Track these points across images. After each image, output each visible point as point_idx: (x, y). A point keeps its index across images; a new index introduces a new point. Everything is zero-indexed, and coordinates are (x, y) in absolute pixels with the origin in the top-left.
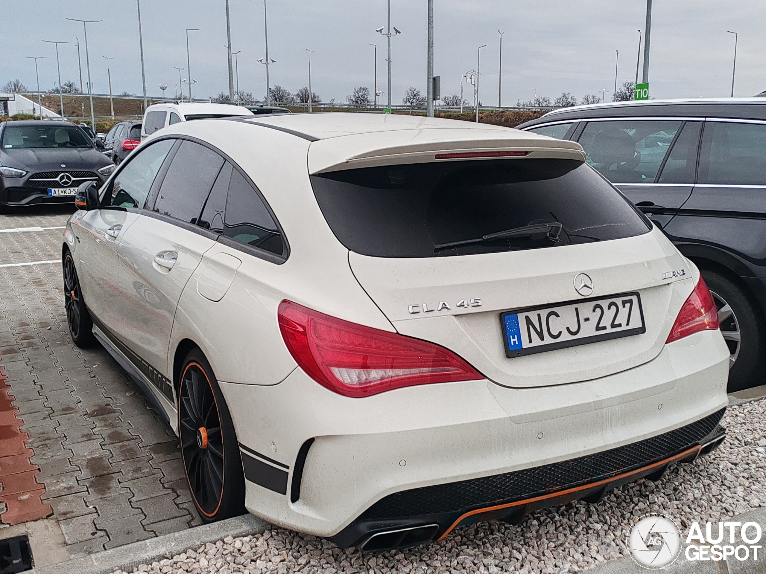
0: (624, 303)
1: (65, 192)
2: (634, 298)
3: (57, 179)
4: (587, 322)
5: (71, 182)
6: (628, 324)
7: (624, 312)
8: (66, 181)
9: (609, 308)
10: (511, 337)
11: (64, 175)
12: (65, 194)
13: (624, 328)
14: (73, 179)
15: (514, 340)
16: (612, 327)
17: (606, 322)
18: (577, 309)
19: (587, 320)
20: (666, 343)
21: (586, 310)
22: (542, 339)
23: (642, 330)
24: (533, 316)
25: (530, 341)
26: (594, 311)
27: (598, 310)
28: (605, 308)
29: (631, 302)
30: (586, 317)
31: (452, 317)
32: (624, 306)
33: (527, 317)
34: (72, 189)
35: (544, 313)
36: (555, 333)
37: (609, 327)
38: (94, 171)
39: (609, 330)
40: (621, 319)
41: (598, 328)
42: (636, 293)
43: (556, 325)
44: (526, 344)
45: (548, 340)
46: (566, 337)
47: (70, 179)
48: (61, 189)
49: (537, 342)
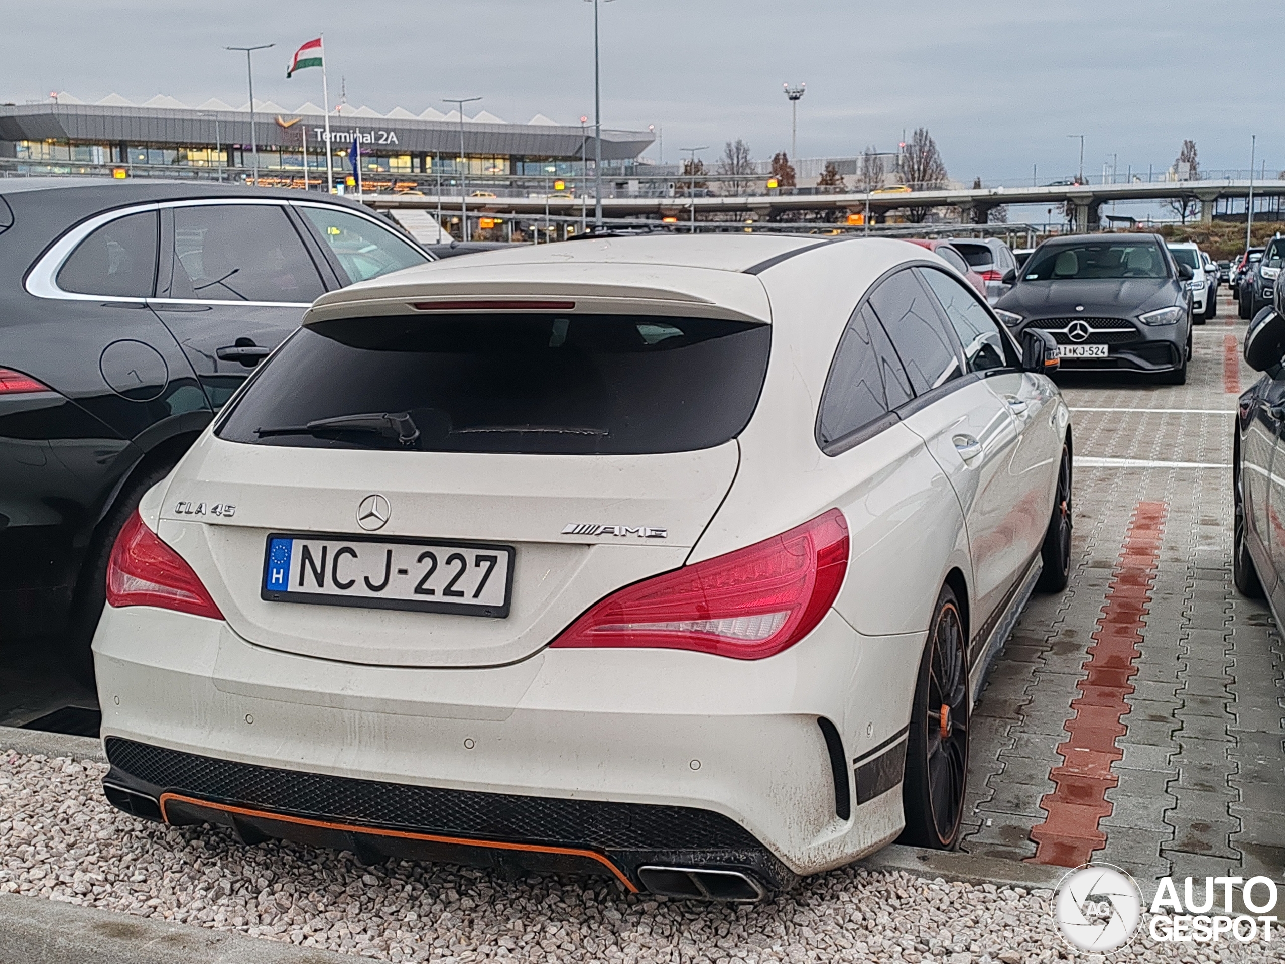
0: (479, 560)
1: (1074, 351)
3: (1066, 330)
4: (403, 576)
5: (1086, 336)
6: (476, 596)
8: (1078, 334)
9: (448, 562)
10: (275, 571)
11: (1076, 325)
12: (1075, 356)
13: (468, 599)
14: (1091, 330)
15: (278, 576)
16: (444, 594)
17: (437, 583)
18: (389, 553)
19: (403, 572)
21: (405, 556)
22: (321, 585)
23: (502, 612)
24: (315, 548)
25: (301, 584)
26: (420, 560)
28: (441, 561)
29: (493, 560)
30: (403, 567)
31: (204, 525)
32: (477, 565)
33: (305, 548)
34: (1087, 347)
35: (334, 547)
36: (343, 581)
37: (439, 592)
39: (438, 597)
40: (468, 584)
41: (419, 590)
43: (348, 569)
44: (293, 586)
45: (330, 588)
46: (360, 590)
47: (1085, 331)
48: (1069, 347)
49: (311, 586)
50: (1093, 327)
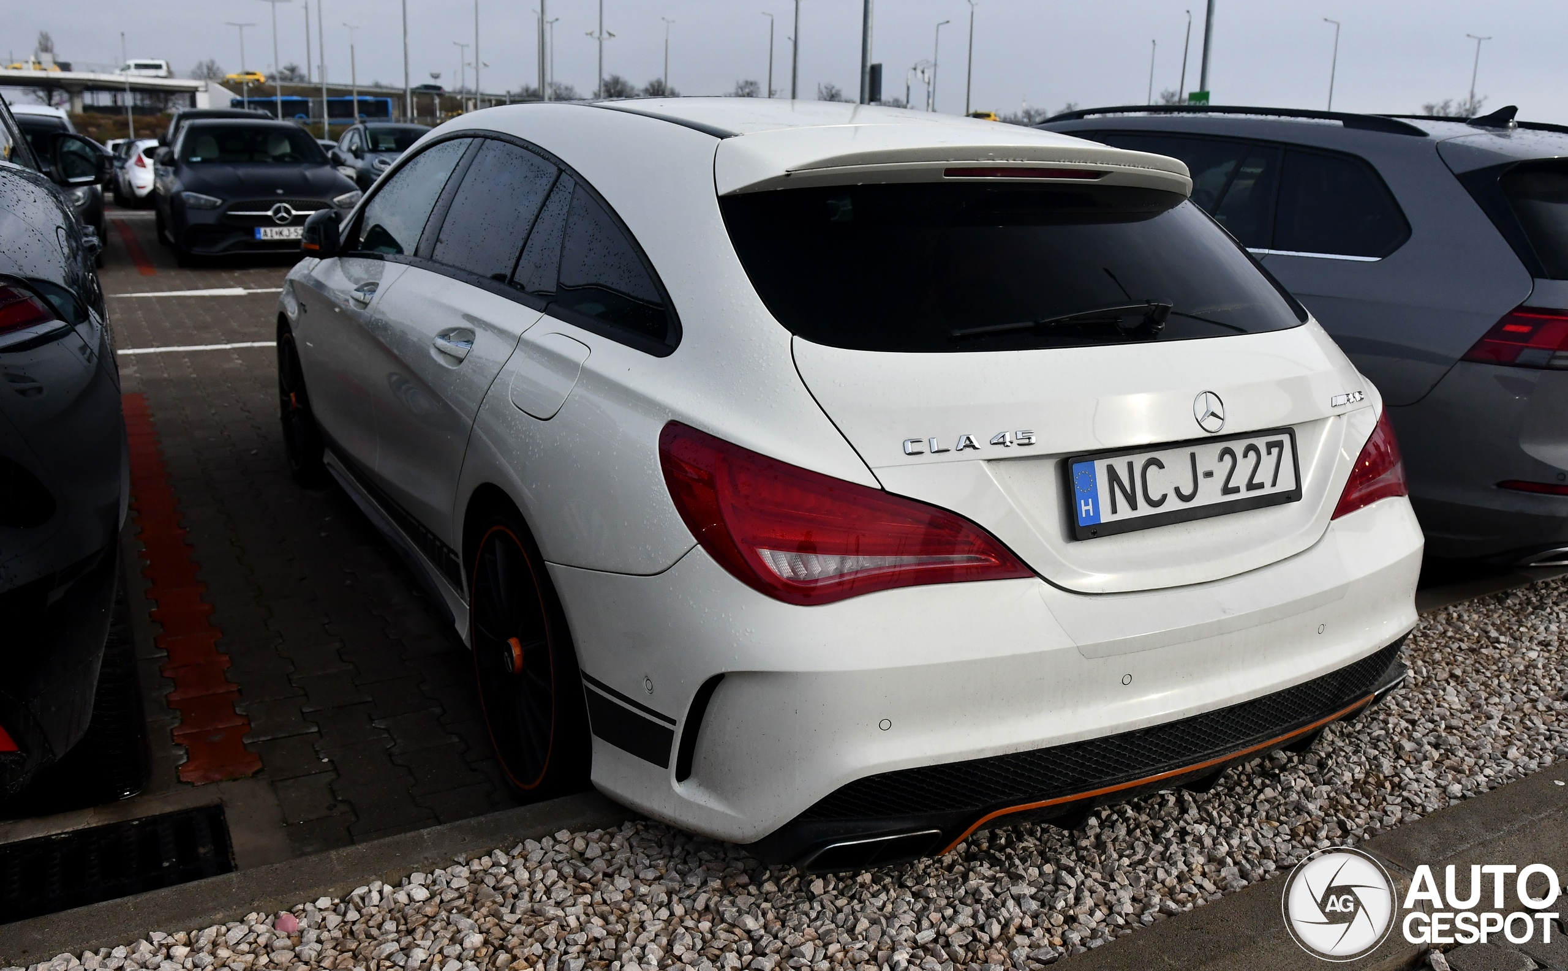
1: (281, 233)
2: (1286, 438)
3: (270, 213)
4: (1209, 479)
5: (290, 218)
6: (1274, 484)
7: (1268, 462)
8: (283, 216)
9: (1245, 456)
10: (1082, 502)
11: (280, 207)
12: (282, 238)
13: (1268, 490)
14: (294, 212)
15: (1087, 508)
18: (1193, 456)
19: (1209, 474)
20: (1332, 519)
21: (1207, 457)
26: (1221, 459)
27: (1228, 458)
28: (1239, 455)
29: (1280, 445)
30: (1208, 469)
32: (1269, 453)
34: (292, 229)
37: (1243, 489)
38: (327, 200)
39: (1244, 494)
41: (1226, 490)
42: (1289, 430)
46: (1173, 504)
47: (288, 211)
48: (275, 229)
50: (297, 210)
